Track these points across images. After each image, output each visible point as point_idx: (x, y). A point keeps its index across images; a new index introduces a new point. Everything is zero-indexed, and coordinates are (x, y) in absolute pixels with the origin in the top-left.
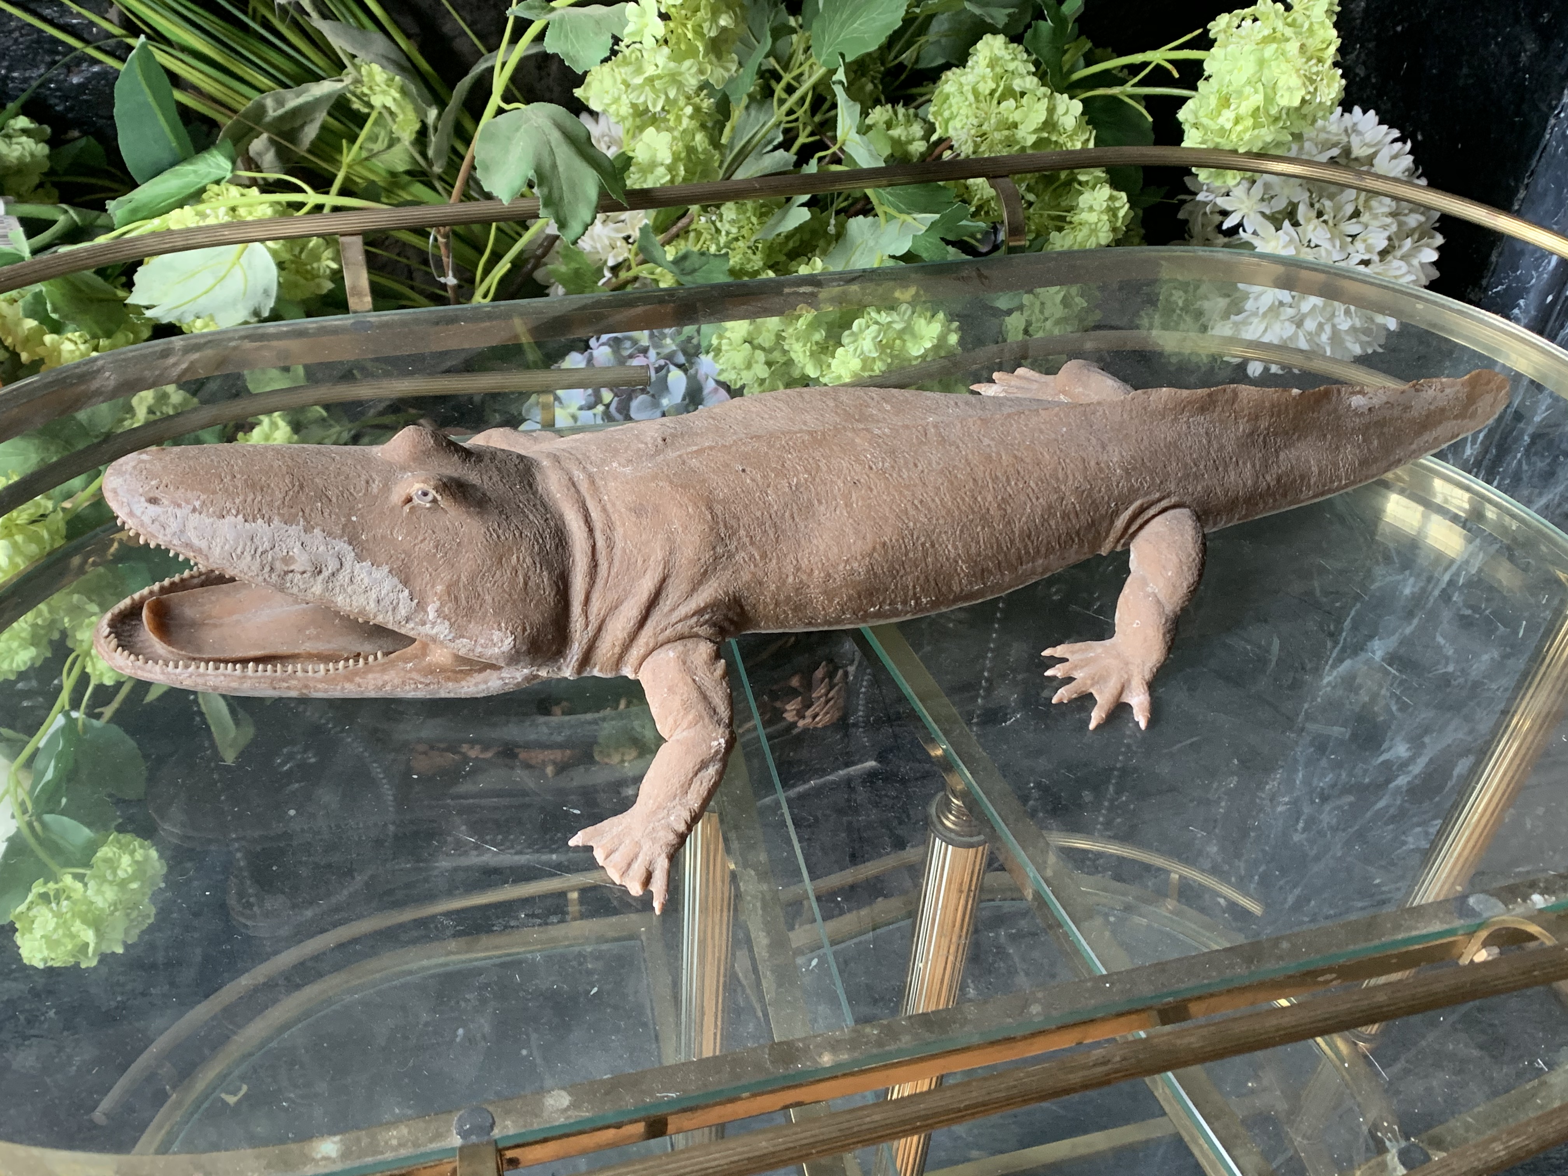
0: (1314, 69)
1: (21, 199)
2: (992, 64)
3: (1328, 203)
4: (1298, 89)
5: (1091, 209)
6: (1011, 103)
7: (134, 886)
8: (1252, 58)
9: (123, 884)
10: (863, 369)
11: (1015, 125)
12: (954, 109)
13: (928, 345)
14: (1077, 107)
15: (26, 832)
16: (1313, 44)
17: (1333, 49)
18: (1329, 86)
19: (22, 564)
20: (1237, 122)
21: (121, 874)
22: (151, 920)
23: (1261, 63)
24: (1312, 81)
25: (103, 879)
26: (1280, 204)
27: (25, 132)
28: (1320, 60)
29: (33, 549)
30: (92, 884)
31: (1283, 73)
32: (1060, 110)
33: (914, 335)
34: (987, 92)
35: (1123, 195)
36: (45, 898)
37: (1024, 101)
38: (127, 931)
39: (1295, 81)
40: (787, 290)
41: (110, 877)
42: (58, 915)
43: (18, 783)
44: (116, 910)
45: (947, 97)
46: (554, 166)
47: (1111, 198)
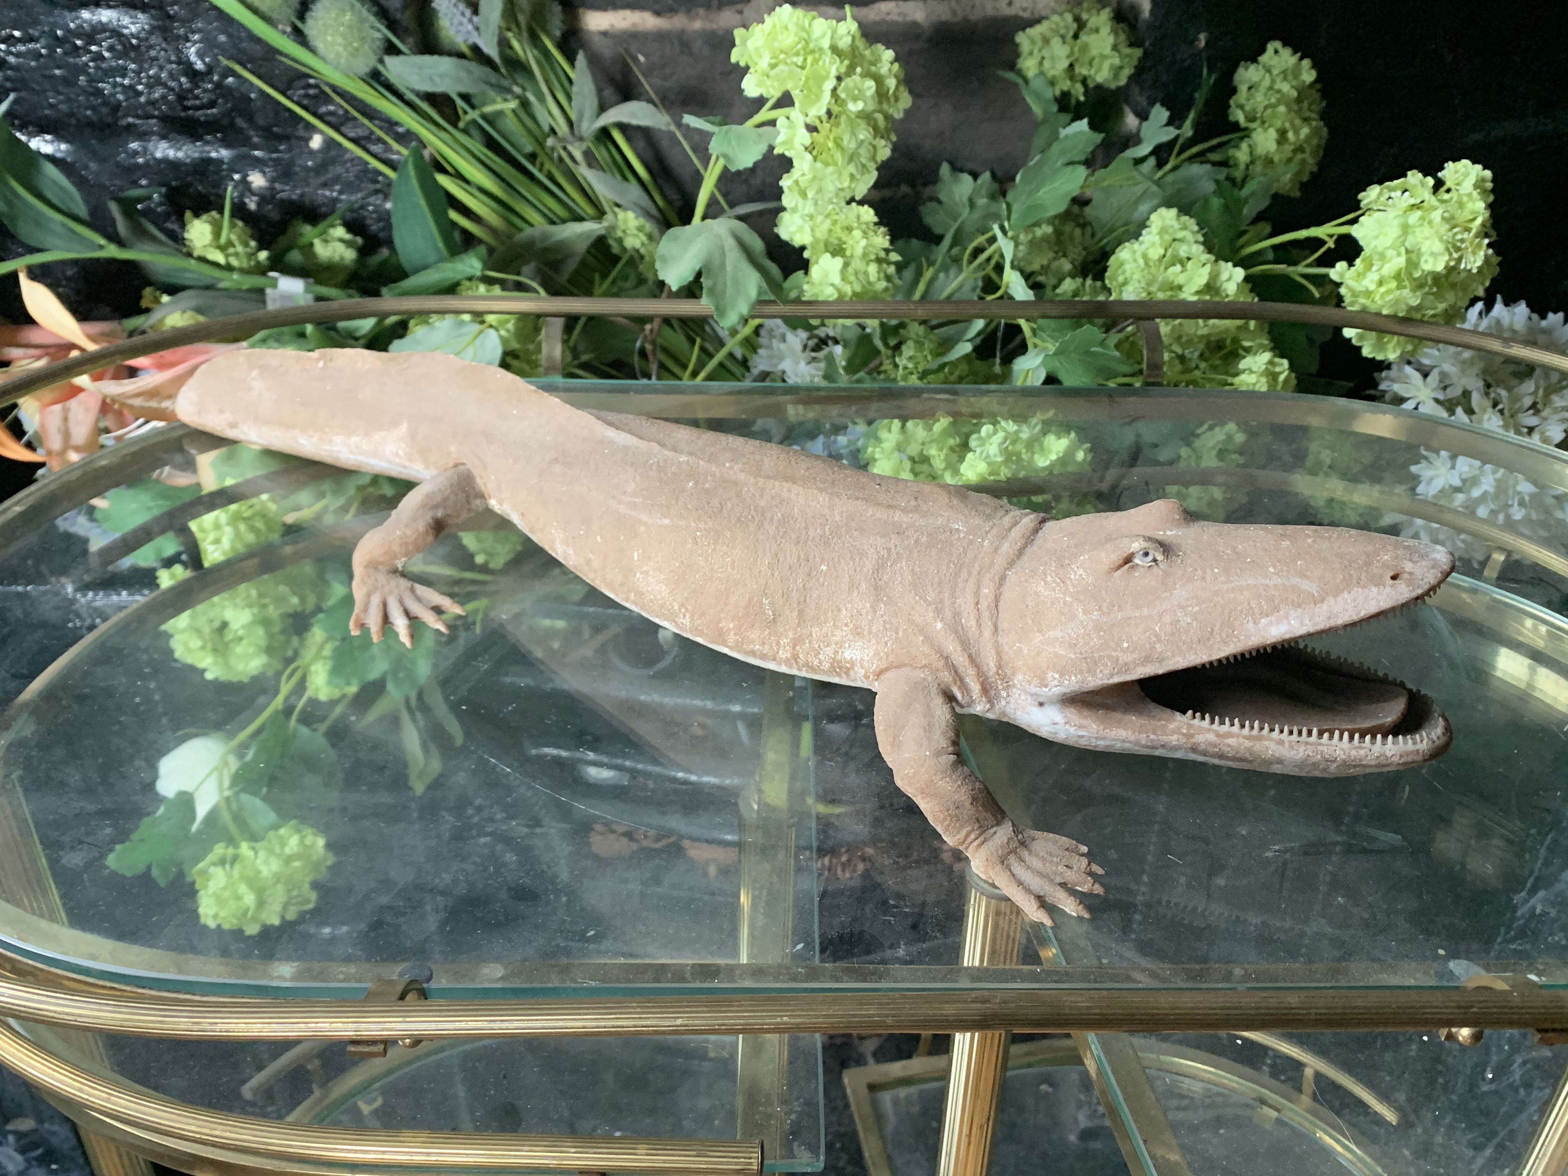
0: (1459, 237)
1: (319, 282)
2: (1163, 231)
3: (1503, 393)
4: (1442, 254)
5: (1251, 372)
6: (1178, 268)
7: (297, 864)
8: (1396, 222)
9: (288, 860)
10: (990, 474)
11: (1180, 288)
12: (1128, 274)
13: (1054, 457)
14: (1239, 273)
15: (223, 806)
16: (1463, 216)
17: (1479, 221)
18: (1474, 253)
19: (241, 548)
20: (1380, 283)
21: (288, 850)
22: (311, 906)
23: (1406, 229)
24: (1458, 249)
25: (271, 851)
26: (1455, 392)
27: (342, 240)
28: (1468, 230)
29: (251, 538)
30: (262, 854)
31: (1427, 238)
32: (1224, 276)
33: (1042, 449)
34: (1156, 257)
35: (1285, 363)
36: (222, 862)
37: (1190, 264)
38: (285, 906)
39: (1438, 247)
40: (925, 395)
41: (277, 849)
42: (229, 876)
43: (225, 763)
44: (278, 881)
45: (1122, 264)
46: (723, 265)
47: (1271, 362)
